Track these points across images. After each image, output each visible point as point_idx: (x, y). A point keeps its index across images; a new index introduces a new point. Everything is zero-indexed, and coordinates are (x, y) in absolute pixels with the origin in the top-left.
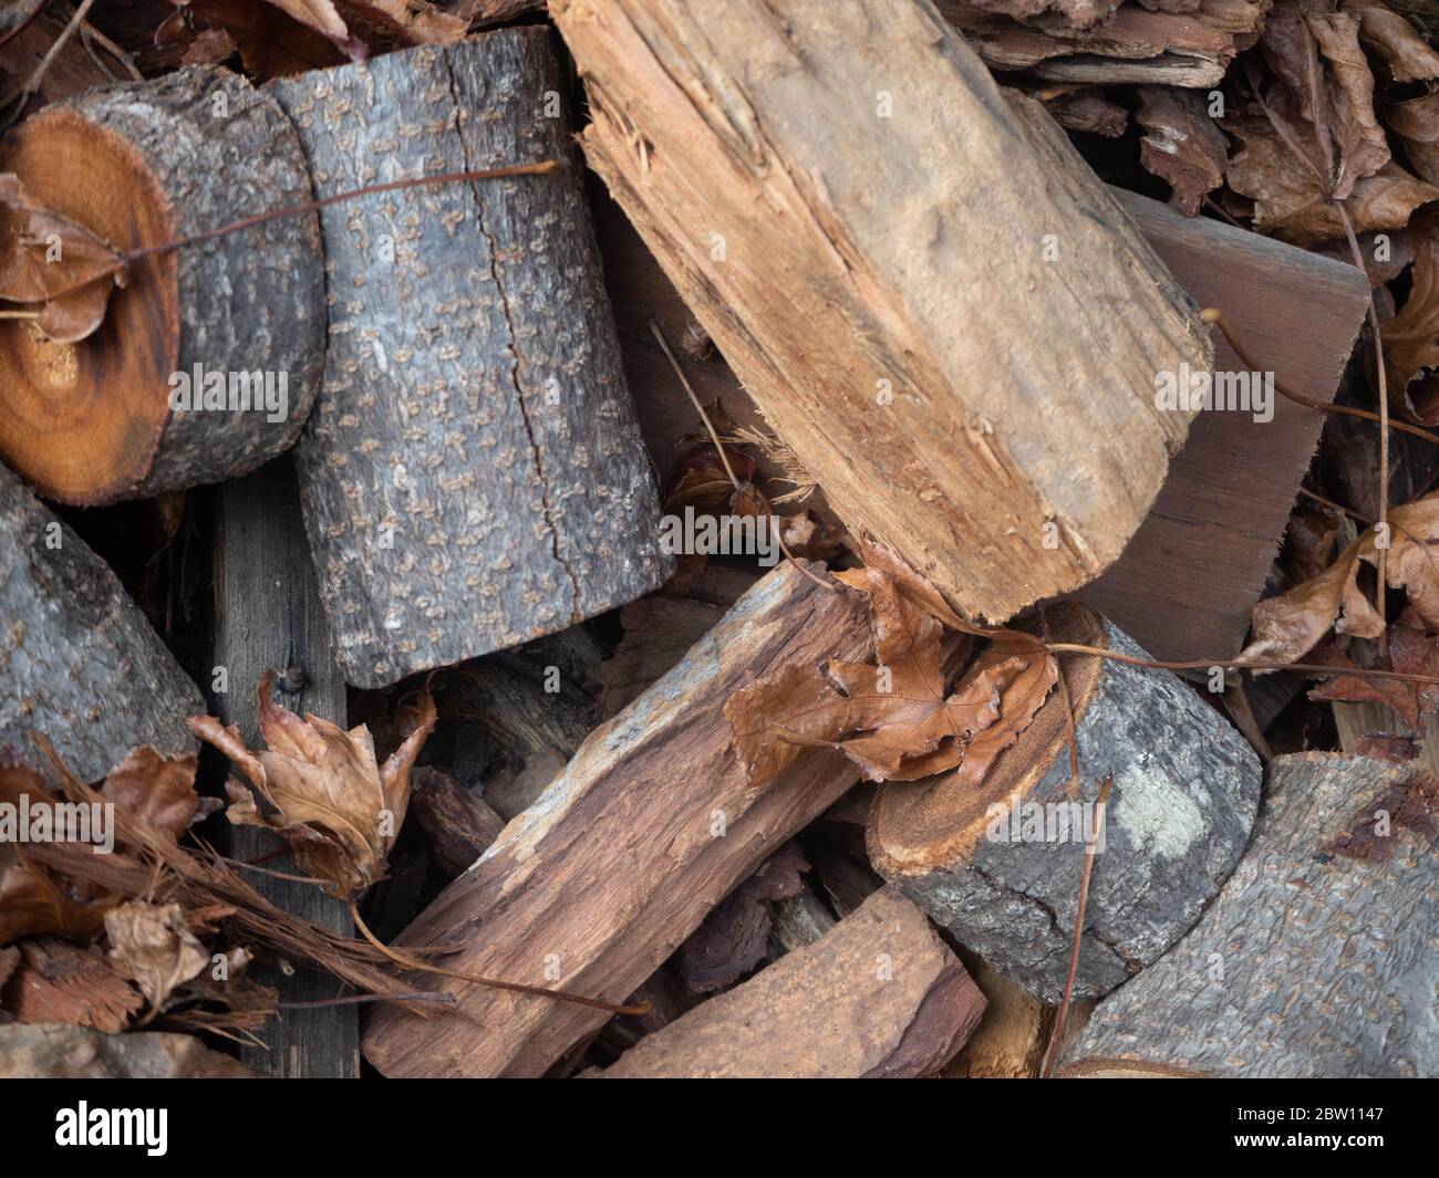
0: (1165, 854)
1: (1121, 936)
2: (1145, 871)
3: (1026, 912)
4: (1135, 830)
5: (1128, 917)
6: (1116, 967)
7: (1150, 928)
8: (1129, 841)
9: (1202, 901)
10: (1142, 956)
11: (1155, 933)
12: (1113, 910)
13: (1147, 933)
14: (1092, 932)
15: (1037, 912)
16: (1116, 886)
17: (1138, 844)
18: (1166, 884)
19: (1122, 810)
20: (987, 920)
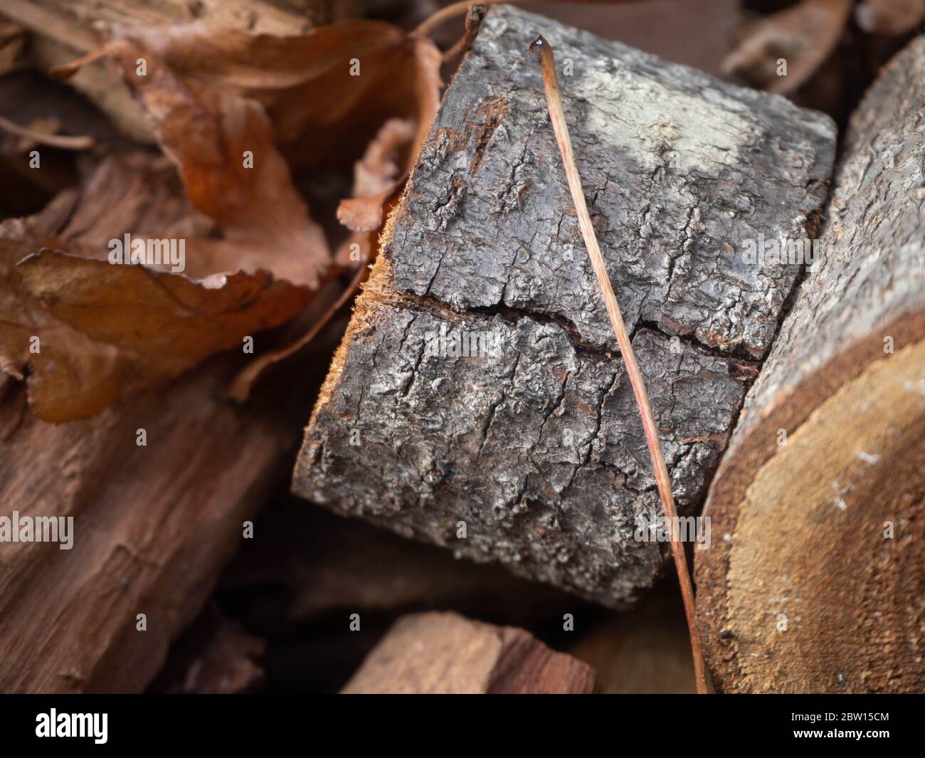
0: (704, 168)
1: (696, 314)
2: (679, 195)
3: (522, 341)
4: (634, 144)
5: (689, 277)
6: (715, 376)
7: (734, 281)
8: (634, 161)
9: (800, 218)
10: (746, 336)
11: (747, 288)
12: (660, 274)
13: (735, 290)
14: (645, 327)
15: (540, 329)
16: (644, 230)
17: (649, 160)
18: (725, 205)
19: (597, 121)
20: (474, 399)
